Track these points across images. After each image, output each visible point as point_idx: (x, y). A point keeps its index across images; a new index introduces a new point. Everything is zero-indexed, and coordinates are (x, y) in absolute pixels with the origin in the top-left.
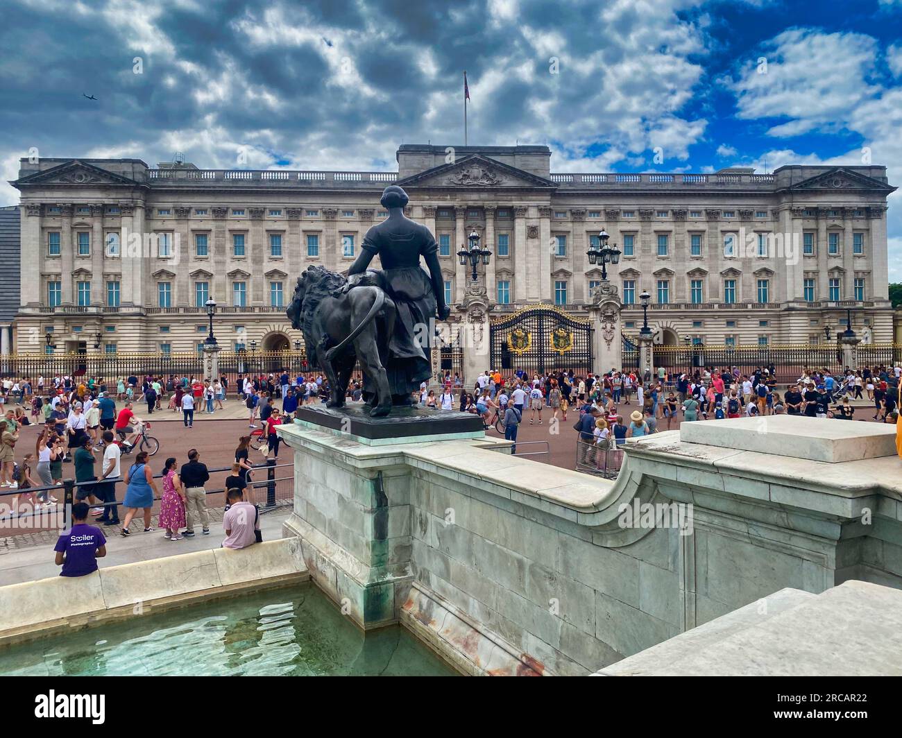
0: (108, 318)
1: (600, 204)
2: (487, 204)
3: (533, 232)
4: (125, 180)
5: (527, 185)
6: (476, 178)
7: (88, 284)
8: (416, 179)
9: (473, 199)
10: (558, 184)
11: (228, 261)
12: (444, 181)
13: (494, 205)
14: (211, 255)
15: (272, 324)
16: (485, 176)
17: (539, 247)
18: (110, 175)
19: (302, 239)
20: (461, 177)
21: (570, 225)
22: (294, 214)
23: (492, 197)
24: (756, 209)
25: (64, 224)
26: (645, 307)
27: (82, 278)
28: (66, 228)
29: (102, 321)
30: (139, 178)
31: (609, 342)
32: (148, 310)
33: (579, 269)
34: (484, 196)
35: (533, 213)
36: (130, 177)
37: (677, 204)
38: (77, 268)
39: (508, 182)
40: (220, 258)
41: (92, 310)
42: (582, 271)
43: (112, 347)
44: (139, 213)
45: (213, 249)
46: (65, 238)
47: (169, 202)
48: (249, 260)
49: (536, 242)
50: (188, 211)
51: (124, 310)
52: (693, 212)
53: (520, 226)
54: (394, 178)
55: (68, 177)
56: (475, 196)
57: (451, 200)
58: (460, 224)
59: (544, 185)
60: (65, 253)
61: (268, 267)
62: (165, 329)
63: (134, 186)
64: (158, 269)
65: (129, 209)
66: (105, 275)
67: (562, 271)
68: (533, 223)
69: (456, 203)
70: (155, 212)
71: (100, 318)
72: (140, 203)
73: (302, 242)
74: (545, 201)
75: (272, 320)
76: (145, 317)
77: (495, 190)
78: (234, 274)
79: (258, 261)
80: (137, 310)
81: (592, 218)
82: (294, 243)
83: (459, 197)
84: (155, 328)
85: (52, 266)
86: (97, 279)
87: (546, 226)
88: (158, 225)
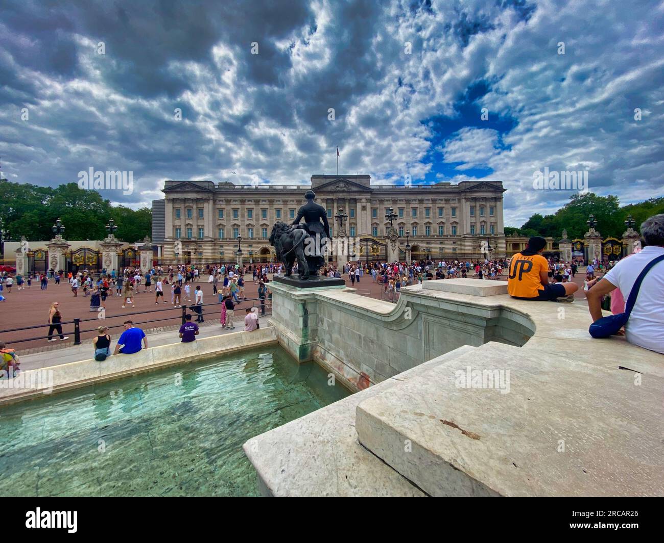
0: (199, 242)
1: (390, 197)
2: (346, 197)
3: (364, 208)
4: (206, 189)
5: (361, 190)
6: (341, 187)
7: (191, 229)
8: (318, 188)
9: (341, 195)
10: (373, 189)
11: (246, 220)
12: (329, 189)
13: (349, 198)
14: (239, 218)
15: (263, 244)
16: (345, 186)
17: (366, 214)
18: (199, 187)
19: (274, 211)
20: (336, 187)
21: (378, 205)
22: (271, 202)
23: (348, 194)
24: (452, 198)
25: (181, 206)
26: (408, 237)
27: (189, 227)
28: (183, 207)
29: (197, 243)
30: (210, 188)
31: (394, 250)
32: (215, 239)
33: (381, 222)
34: (345, 194)
35: (364, 200)
36: (207, 188)
37: (420, 197)
38: (187, 223)
39: (354, 189)
40: (242, 219)
41: (193, 239)
42: (383, 223)
43: (201, 253)
44: (211, 202)
45: (240, 216)
46: (182, 211)
47: (222, 197)
48: (254, 220)
49: (365, 212)
50: (230, 201)
51: (205, 239)
52: (427, 200)
53: (359, 206)
54: (310, 188)
55: (183, 188)
56: (341, 194)
57: (332, 196)
58: (335, 205)
59: (368, 190)
60: (183, 217)
61: (261, 222)
62: (222, 246)
63: (210, 191)
64: (218, 223)
65: (207, 200)
66: (198, 226)
67: (376, 223)
68: (364, 204)
69: (334, 197)
70: (217, 201)
71: (196, 242)
72: (211, 198)
73: (274, 213)
74: (368, 196)
76: (213, 242)
77: (349, 192)
78: (248, 225)
79: (257, 220)
80: (211, 239)
81: (387, 203)
82: (272, 213)
83: (335, 194)
84: (218, 246)
85: (177, 223)
86: (195, 227)
87: (369, 206)
88: (219, 206)
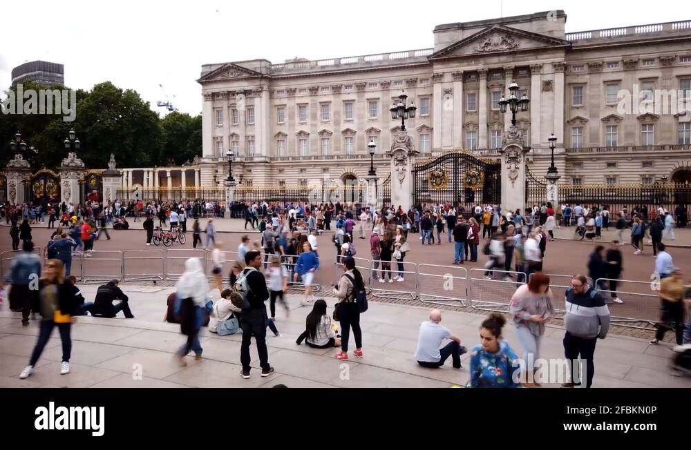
0: (247, 165)
1: (618, 56)
2: (506, 66)
3: (547, 86)
4: (256, 73)
5: (542, 45)
6: (496, 45)
7: (237, 142)
8: (446, 51)
9: (494, 63)
10: (571, 42)
11: (319, 123)
12: (469, 51)
13: (512, 65)
14: (308, 120)
15: (346, 167)
16: (504, 41)
17: (553, 98)
18: (247, 71)
19: (366, 104)
20: (483, 45)
21: (588, 77)
22: (361, 87)
23: (510, 58)
25: (224, 104)
26: (553, 148)
27: (234, 139)
28: (225, 107)
29: (244, 166)
30: (264, 71)
31: (513, 180)
32: (272, 159)
33: (594, 116)
34: (503, 58)
35: (548, 69)
36: (259, 71)
38: (232, 132)
39: (524, 45)
40: (314, 122)
41: (238, 159)
42: (599, 117)
43: (250, 183)
44: (265, 95)
45: (310, 117)
46: (225, 113)
47: (282, 86)
48: (332, 123)
49: (549, 94)
50: (294, 91)
51: (256, 159)
53: (536, 81)
54: (431, 52)
55: (225, 74)
56: (495, 60)
57: (476, 64)
58: (483, 83)
59: (558, 44)
60: (225, 123)
61: (344, 127)
62: (281, 171)
64: (277, 132)
65: (258, 92)
66: (247, 137)
67: (578, 118)
68: (547, 78)
69: (480, 66)
70: (276, 93)
71: (243, 165)
72: (265, 87)
73: (366, 107)
74: (559, 58)
75: (345, 165)
76: (269, 164)
77: (513, 53)
78: (323, 132)
79: (337, 123)
80: (263, 159)
81: (611, 69)
82: (361, 107)
83: (482, 61)
84: (276, 170)
85: (218, 133)
86: (242, 139)
87: (559, 80)
88: (277, 102)
